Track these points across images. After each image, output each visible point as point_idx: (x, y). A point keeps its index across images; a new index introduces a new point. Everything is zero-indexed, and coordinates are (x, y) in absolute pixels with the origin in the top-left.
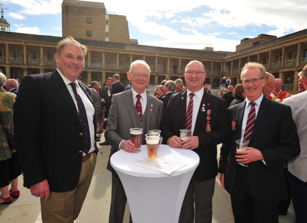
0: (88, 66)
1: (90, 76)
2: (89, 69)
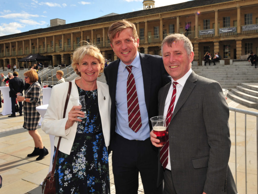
0: (236, 31)
1: (240, 46)
2: (238, 35)
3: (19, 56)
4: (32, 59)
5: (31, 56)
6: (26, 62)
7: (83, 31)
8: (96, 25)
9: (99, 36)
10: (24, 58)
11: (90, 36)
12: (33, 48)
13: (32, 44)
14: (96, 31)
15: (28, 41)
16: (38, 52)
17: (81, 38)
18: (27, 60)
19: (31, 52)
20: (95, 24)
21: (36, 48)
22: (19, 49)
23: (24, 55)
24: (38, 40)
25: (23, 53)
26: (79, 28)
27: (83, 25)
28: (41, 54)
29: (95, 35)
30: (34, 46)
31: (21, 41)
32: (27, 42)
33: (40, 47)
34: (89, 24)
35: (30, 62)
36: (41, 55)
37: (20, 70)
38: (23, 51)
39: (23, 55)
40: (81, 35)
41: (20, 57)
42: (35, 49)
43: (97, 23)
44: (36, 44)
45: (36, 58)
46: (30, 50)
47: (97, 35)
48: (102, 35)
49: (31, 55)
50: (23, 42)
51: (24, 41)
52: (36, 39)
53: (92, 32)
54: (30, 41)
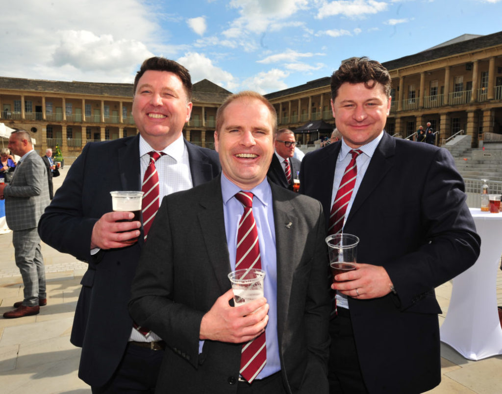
3: (293, 124)
4: (312, 128)
5: (311, 125)
6: (303, 133)
7: (404, 77)
8: (430, 63)
9: (435, 84)
10: (300, 127)
11: (418, 85)
12: (314, 110)
13: (313, 104)
14: (429, 74)
15: (307, 99)
16: (321, 118)
17: (398, 90)
18: (304, 131)
19: (311, 118)
20: (429, 60)
21: (319, 111)
22: (293, 114)
23: (300, 122)
24: (322, 97)
25: (299, 120)
26: (396, 71)
27: (405, 66)
28: (327, 120)
29: (428, 82)
30: (315, 107)
31: (297, 101)
32: (305, 101)
33: (324, 110)
34: (417, 63)
35: (308, 135)
36: (327, 122)
37: (308, 146)
38: (298, 117)
39: (298, 123)
40: (399, 84)
41: (293, 126)
42: (317, 113)
43: (434, 59)
44: (319, 104)
45: (318, 127)
46: (309, 115)
47: (430, 82)
48: (444, 82)
49: (310, 122)
50: (300, 102)
51: (302, 99)
52: (319, 96)
53: (422, 77)
54: (310, 100)
